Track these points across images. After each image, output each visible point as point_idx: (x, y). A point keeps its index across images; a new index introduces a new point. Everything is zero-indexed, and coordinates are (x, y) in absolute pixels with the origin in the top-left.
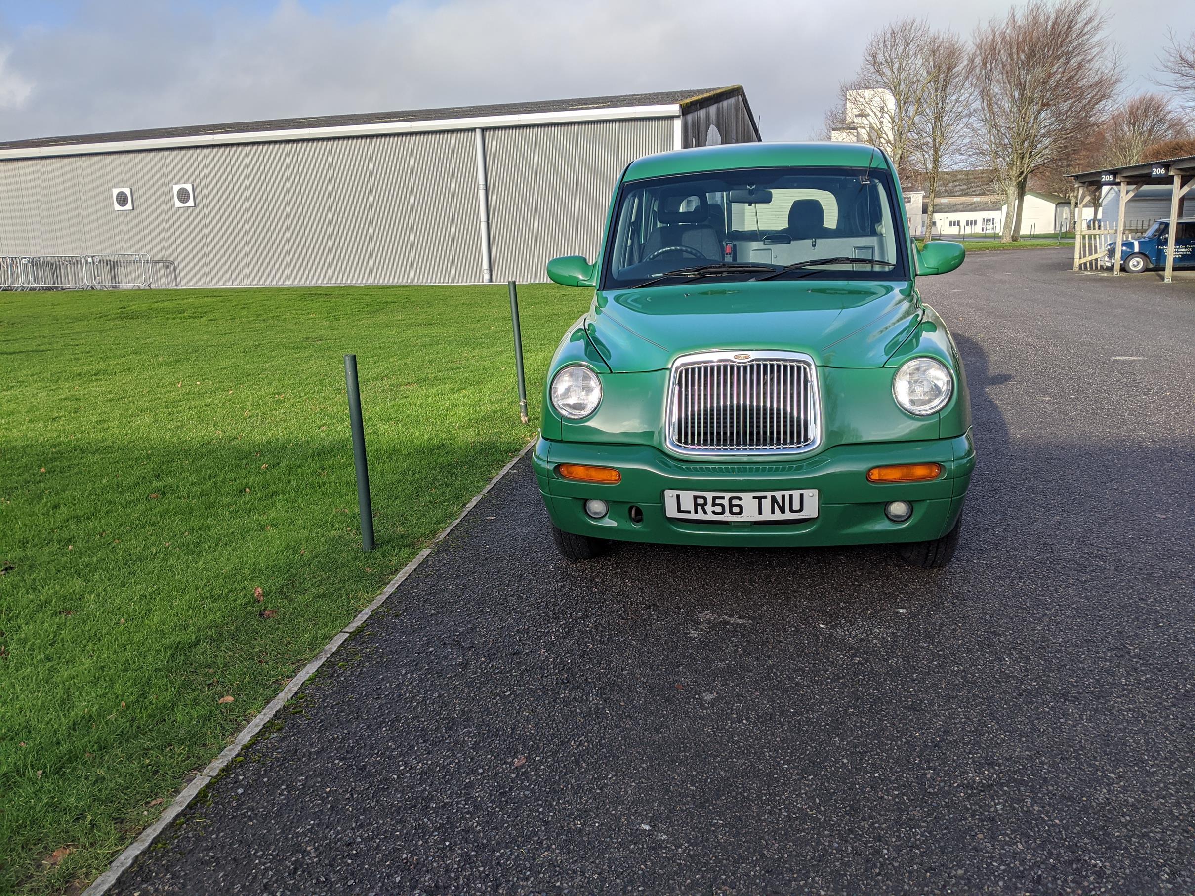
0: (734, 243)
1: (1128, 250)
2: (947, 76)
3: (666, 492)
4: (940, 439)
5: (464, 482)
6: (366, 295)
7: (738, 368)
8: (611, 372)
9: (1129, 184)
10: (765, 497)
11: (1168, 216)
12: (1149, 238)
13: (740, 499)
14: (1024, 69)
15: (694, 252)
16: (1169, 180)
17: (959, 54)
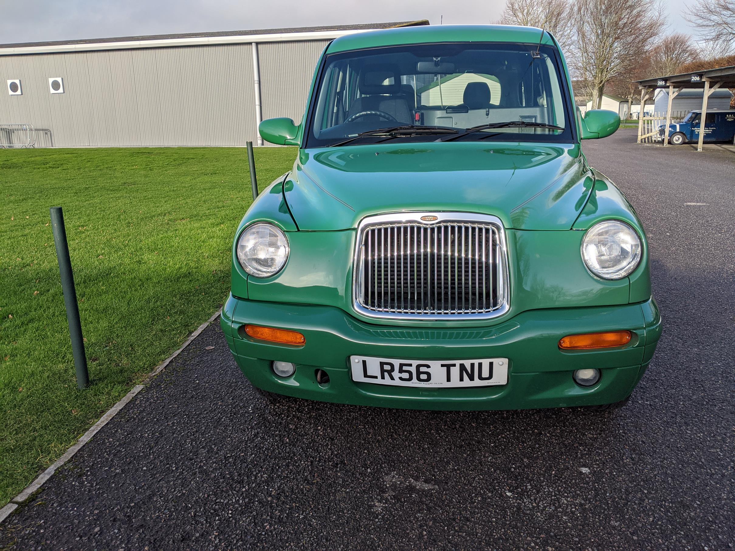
0: (422, 112)
1: (672, 130)
2: (557, 19)
3: (352, 358)
4: (629, 304)
5: (197, 309)
6: (176, 153)
7: (426, 230)
8: (299, 230)
9: (674, 88)
10: (454, 365)
11: (701, 108)
12: (686, 122)
13: (428, 366)
14: (604, 15)
15: (387, 116)
16: (701, 85)
17: (566, 5)
